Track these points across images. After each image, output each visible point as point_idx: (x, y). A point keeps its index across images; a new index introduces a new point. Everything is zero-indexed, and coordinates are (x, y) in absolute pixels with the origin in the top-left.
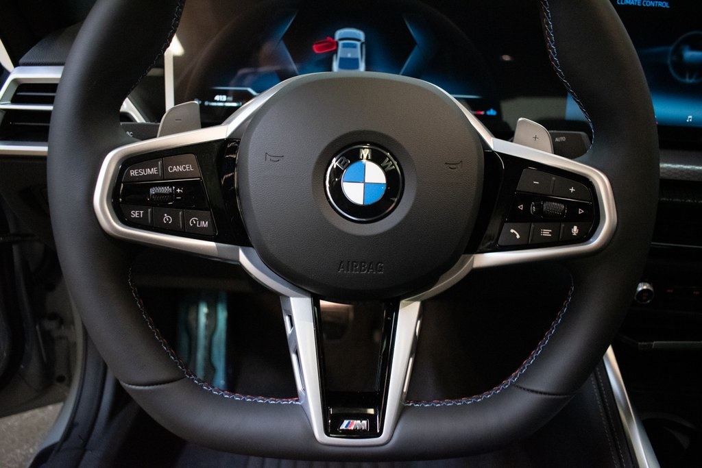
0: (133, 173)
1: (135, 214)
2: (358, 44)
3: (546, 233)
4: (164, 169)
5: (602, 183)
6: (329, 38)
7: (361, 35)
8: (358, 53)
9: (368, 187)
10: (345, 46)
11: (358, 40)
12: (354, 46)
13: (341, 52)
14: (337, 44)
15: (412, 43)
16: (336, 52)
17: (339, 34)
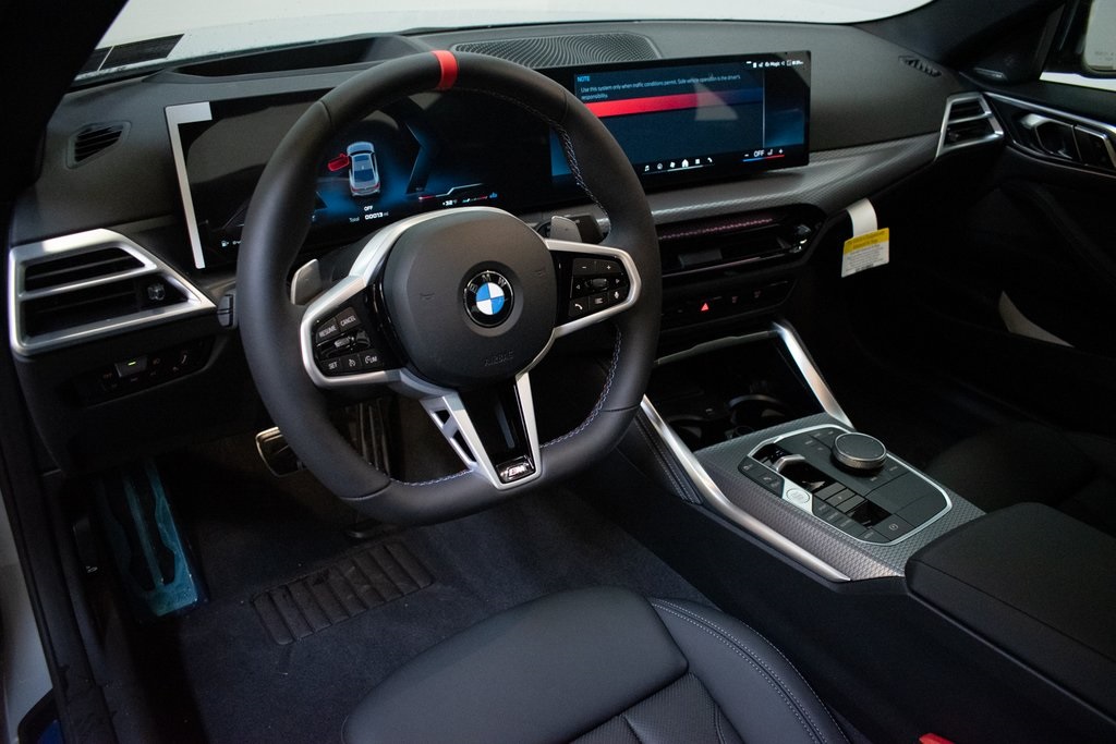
0: (322, 334)
1: (332, 366)
2: (370, 155)
3: (599, 301)
4: (338, 325)
5: (627, 259)
6: (341, 155)
7: (370, 146)
8: (370, 164)
9: (494, 300)
10: (357, 159)
11: (369, 152)
12: (366, 158)
13: (355, 167)
14: (350, 158)
15: (415, 146)
16: (350, 167)
17: (350, 149)
